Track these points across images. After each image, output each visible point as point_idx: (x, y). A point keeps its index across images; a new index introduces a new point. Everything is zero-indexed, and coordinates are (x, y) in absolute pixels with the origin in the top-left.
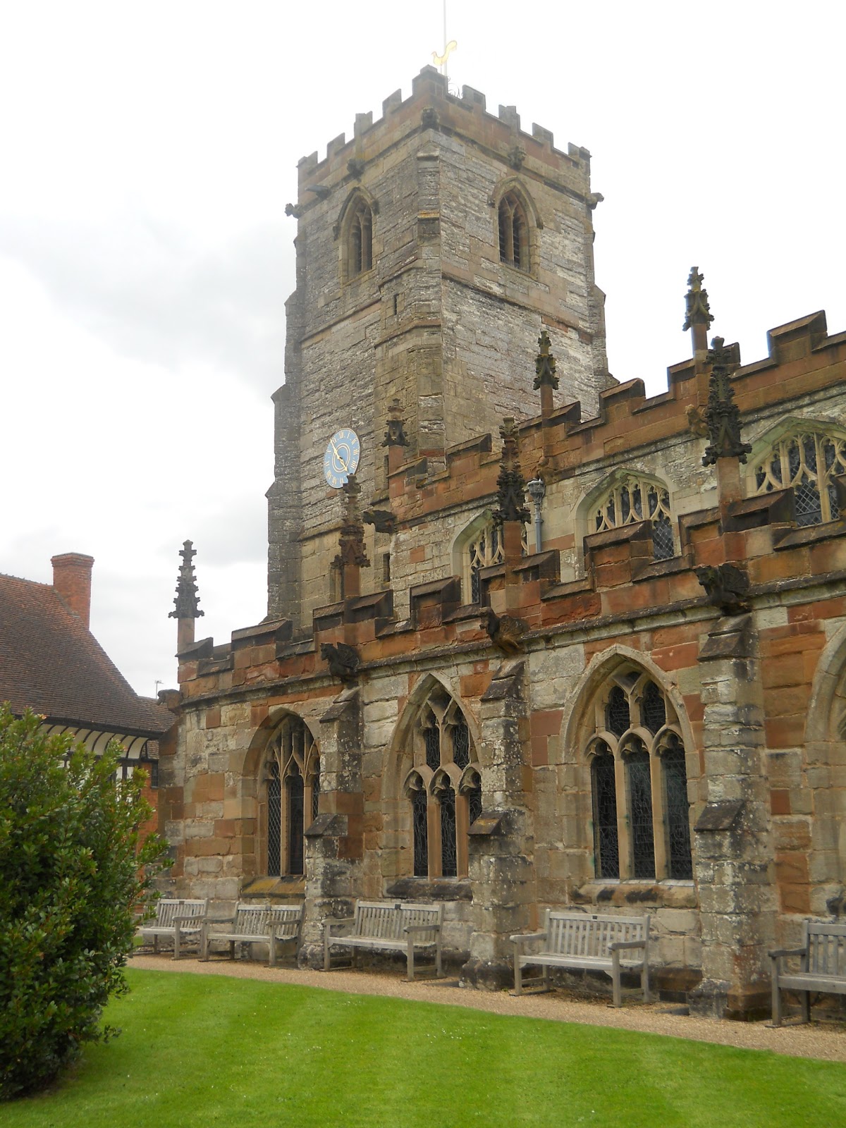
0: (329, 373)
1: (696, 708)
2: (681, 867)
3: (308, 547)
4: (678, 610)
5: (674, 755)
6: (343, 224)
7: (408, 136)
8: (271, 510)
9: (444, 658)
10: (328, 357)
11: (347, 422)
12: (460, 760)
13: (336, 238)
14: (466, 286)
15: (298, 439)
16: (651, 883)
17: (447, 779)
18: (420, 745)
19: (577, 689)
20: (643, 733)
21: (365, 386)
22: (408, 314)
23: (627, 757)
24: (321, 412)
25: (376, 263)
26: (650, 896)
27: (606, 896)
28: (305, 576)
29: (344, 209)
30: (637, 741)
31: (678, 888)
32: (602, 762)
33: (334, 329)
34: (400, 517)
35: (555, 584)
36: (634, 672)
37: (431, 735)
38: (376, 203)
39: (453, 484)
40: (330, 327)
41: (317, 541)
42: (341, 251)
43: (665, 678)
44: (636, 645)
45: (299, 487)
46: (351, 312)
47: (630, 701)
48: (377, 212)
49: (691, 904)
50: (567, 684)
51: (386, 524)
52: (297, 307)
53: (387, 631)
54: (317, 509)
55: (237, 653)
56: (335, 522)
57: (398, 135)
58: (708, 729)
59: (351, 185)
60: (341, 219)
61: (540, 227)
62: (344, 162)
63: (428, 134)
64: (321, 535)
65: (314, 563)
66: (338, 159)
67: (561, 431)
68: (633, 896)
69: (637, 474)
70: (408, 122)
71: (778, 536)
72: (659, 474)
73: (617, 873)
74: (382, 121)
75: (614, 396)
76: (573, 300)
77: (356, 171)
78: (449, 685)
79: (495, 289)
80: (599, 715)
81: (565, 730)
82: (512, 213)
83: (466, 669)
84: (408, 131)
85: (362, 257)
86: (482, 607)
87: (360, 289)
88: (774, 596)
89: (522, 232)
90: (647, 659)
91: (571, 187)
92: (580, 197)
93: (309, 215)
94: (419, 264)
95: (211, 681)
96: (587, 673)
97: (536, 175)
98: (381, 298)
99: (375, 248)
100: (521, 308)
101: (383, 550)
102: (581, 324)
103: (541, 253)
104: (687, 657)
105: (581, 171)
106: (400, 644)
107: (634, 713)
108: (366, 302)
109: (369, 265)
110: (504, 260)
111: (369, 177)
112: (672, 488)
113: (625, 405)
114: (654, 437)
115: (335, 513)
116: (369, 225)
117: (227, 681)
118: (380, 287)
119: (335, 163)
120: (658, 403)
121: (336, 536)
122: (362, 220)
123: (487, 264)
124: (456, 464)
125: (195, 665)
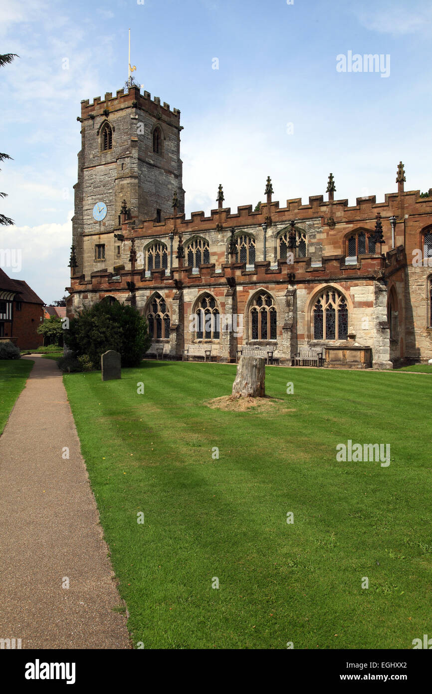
0: (95, 182)
1: (223, 305)
2: (217, 336)
3: (86, 238)
4: (220, 284)
5: (217, 313)
6: (100, 131)
7: (127, 108)
8: (73, 225)
9: (161, 288)
10: (94, 176)
11: (101, 200)
12: (163, 311)
13: (98, 135)
14: (144, 162)
15: (82, 202)
16: (210, 340)
17: (159, 316)
18: (151, 307)
19: (196, 298)
20: (210, 309)
21: (109, 189)
22: (127, 171)
23: (206, 313)
24: (92, 194)
25: (114, 149)
26: (210, 342)
27: (200, 342)
28: (85, 247)
29: (101, 126)
30: (208, 310)
31: (216, 341)
33: (97, 167)
34: (125, 237)
35: (191, 274)
36: (208, 295)
37: (155, 306)
38: (114, 128)
39: (144, 230)
40: (95, 166)
41: (90, 237)
42: (99, 140)
43: (216, 298)
44: (210, 290)
45: (83, 218)
46: (104, 163)
47: (207, 302)
48: (114, 131)
49: (219, 343)
50: (193, 297)
51: (121, 238)
52: (82, 156)
53: (143, 279)
54: (90, 226)
55: (93, 280)
56: (97, 231)
57: (122, 106)
58: (225, 309)
59: (104, 118)
60: (99, 129)
61: (165, 139)
62: (100, 108)
63: (134, 110)
64: (91, 235)
65: (89, 244)
66: (99, 106)
67: (179, 221)
68: (206, 342)
69: (201, 237)
70: (127, 103)
71: (242, 272)
72: (207, 238)
73: (202, 338)
74: (116, 99)
75: (196, 215)
76: (173, 164)
77: (106, 114)
78: (161, 295)
79: (152, 162)
80: (200, 304)
81: (192, 307)
82: (156, 134)
83: (166, 291)
84: (127, 106)
85: (107, 144)
86: (172, 277)
87: (107, 156)
88: (240, 284)
89: (159, 141)
90: (212, 293)
91: (174, 124)
92: (176, 128)
93: (86, 123)
94: (131, 155)
95: (84, 286)
96: (198, 295)
97: (164, 122)
98: (116, 162)
99: (113, 143)
100: (159, 168)
101: (117, 244)
102: (175, 172)
103: (165, 148)
104: (221, 294)
105: (177, 119)
106: (147, 283)
107: (208, 304)
108: (110, 161)
109: (110, 148)
110: (154, 151)
111: (111, 117)
112: (210, 243)
113: (199, 218)
114: (206, 228)
115: (97, 229)
116: (111, 134)
117: (90, 287)
118: (117, 159)
119: (97, 107)
120: (208, 219)
121: (97, 236)
122: (107, 131)
123: (149, 153)
124: (145, 224)
125: (78, 281)
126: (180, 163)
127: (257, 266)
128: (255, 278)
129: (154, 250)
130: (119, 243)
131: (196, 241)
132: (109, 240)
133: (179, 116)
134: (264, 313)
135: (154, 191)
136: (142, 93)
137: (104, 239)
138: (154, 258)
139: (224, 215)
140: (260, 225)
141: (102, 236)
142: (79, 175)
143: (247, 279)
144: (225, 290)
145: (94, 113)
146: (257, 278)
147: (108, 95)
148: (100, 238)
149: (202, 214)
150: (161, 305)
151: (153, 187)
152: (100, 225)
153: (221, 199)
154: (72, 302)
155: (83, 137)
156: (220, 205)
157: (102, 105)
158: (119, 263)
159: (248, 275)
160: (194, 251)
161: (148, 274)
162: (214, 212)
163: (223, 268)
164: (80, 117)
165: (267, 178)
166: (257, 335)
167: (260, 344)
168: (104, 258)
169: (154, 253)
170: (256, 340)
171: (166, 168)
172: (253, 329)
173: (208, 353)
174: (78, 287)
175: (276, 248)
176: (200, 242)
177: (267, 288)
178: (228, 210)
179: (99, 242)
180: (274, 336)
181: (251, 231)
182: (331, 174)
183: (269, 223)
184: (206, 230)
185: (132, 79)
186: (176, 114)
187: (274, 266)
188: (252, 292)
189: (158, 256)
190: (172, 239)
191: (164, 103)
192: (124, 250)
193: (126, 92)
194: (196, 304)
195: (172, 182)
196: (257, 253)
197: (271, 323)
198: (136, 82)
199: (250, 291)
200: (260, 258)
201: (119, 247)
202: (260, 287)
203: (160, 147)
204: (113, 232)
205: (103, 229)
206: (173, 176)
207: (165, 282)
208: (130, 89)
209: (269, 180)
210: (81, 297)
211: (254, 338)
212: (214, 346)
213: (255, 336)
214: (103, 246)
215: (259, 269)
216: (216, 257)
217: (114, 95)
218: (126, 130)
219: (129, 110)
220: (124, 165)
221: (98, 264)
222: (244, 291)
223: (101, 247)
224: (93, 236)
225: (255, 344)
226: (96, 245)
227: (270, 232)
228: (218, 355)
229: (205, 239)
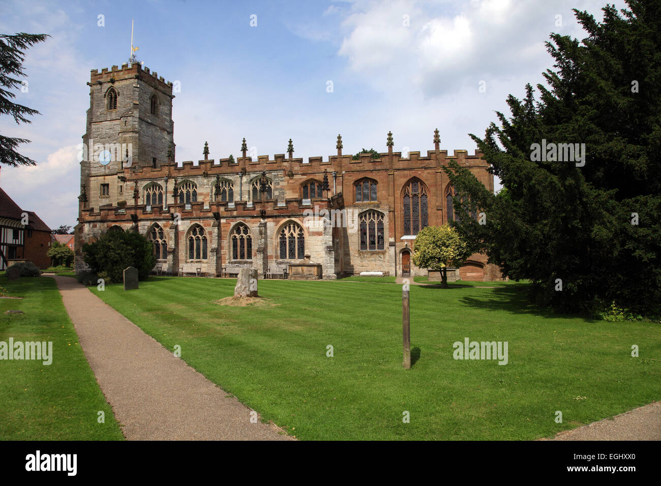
0: (101, 134)
1: (210, 233)
2: (205, 257)
3: (92, 179)
4: (208, 218)
5: (205, 240)
6: (107, 94)
7: (130, 79)
8: (82, 167)
9: (160, 220)
10: (101, 130)
12: (161, 238)
13: (105, 97)
14: (143, 121)
16: (200, 260)
17: (158, 241)
18: (152, 235)
19: (188, 228)
20: (200, 236)
22: (129, 127)
23: (196, 240)
25: (118, 109)
26: (200, 262)
27: (192, 262)
28: (91, 186)
29: (108, 90)
30: (198, 237)
31: (205, 260)
32: (191, 240)
33: (103, 122)
34: (127, 179)
36: (198, 226)
37: (154, 234)
38: (119, 93)
39: (143, 173)
40: (102, 122)
41: (96, 177)
42: (106, 101)
43: (205, 228)
44: (200, 222)
45: (90, 162)
46: (109, 119)
47: (198, 231)
48: (119, 95)
49: (207, 263)
50: (186, 227)
51: (123, 179)
52: (90, 113)
53: (145, 213)
54: (96, 169)
55: (102, 212)
56: (102, 174)
57: (126, 77)
58: (212, 237)
59: (110, 84)
60: (106, 92)
61: (160, 104)
62: (108, 77)
63: (136, 80)
64: (97, 176)
65: (95, 183)
66: (106, 75)
67: (173, 168)
68: (197, 262)
69: (190, 181)
70: (130, 75)
71: (225, 209)
72: (195, 182)
73: (193, 259)
74: (122, 71)
75: (186, 164)
76: (166, 123)
77: (113, 81)
78: (160, 225)
79: (150, 121)
80: (191, 233)
81: (185, 235)
82: (153, 100)
83: (164, 222)
84: (130, 77)
85: (113, 104)
86: (169, 211)
87: (112, 114)
88: (224, 218)
89: (156, 105)
90: (202, 224)
91: (168, 93)
92: (169, 96)
93: (95, 87)
94: (133, 115)
95: (93, 217)
96: (190, 226)
97: (160, 91)
98: (120, 119)
99: (118, 105)
100: (155, 126)
101: (120, 184)
102: (168, 130)
103: (160, 111)
104: (209, 225)
105: (170, 89)
106: (148, 215)
107: (198, 233)
108: (114, 118)
109: (115, 108)
110: (151, 113)
111: (117, 85)
112: (198, 186)
113: (189, 166)
114: (195, 174)
115: (102, 171)
116: (116, 98)
117: (98, 218)
118: (121, 118)
119: (105, 76)
120: (196, 168)
121: (103, 177)
122: (113, 95)
123: (148, 115)
124: (144, 169)
125: (88, 213)
126: (172, 123)
127: (237, 204)
128: (235, 213)
129: (151, 190)
130: (122, 184)
131: (186, 183)
132: (113, 181)
133: (172, 88)
134: (242, 239)
135: (151, 143)
136: (143, 68)
137: (108, 180)
138: (151, 196)
139: (209, 165)
140: (237, 174)
141: (106, 177)
142: (87, 128)
143: (229, 214)
144: (212, 222)
145: (101, 80)
146: (237, 213)
147: (114, 67)
148: (104, 179)
149: (192, 163)
150: (159, 233)
151: (150, 140)
152: (105, 168)
153: (206, 152)
154: (83, 230)
155: (92, 98)
156: (206, 157)
157: (109, 74)
158: (122, 199)
159: (230, 211)
160: (185, 191)
161: (149, 209)
162: (201, 163)
163: (211, 205)
164: (90, 82)
165: (243, 139)
166: (237, 256)
167: (239, 263)
168: (108, 194)
169: (151, 192)
170: (236, 260)
171: (161, 126)
172: (234, 252)
173: (199, 270)
174: (88, 218)
175: (249, 191)
176: (189, 185)
177: (244, 221)
178: (212, 162)
179: (104, 182)
180: (250, 256)
181: (230, 178)
182: (291, 139)
183: (244, 172)
184: (195, 176)
185: (134, 57)
186: (169, 86)
187: (250, 205)
188: (233, 224)
189: (154, 194)
190: (167, 181)
191: (161, 77)
192: (126, 189)
193: (130, 67)
194: (188, 232)
195: (166, 137)
196: (235, 195)
197: (248, 247)
198: (138, 59)
199: (231, 223)
200: (237, 198)
201: (121, 186)
202: (239, 220)
203: (156, 110)
204: (117, 174)
205: (107, 172)
206: (166, 132)
207: (163, 215)
208: (133, 64)
209: (244, 141)
210: (91, 226)
211: (234, 258)
212: (203, 265)
213: (235, 257)
214: (108, 185)
215: (238, 207)
216: (203, 197)
217: (120, 68)
218: (130, 95)
219: (132, 80)
220: (127, 122)
221: (103, 200)
222: (226, 223)
223: (105, 186)
224: (99, 177)
225: (235, 263)
226: (102, 185)
227: (245, 179)
228: (207, 271)
229: (194, 182)
